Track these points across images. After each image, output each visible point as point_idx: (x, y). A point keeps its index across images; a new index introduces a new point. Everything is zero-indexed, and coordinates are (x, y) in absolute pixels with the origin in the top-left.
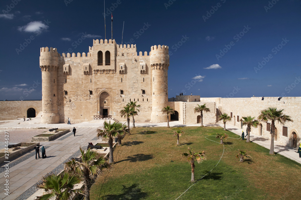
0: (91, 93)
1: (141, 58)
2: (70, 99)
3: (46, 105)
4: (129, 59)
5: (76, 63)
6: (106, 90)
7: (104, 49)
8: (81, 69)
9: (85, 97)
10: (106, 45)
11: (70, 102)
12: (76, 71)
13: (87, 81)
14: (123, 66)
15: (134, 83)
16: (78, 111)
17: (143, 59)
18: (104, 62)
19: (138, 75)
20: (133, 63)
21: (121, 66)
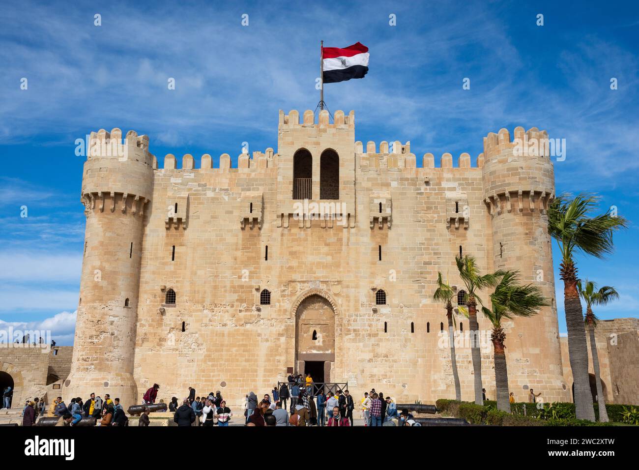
0: (266, 298)
1: (450, 176)
2: (184, 319)
3: (91, 337)
4: (407, 179)
5: (214, 190)
6: (323, 287)
7: (318, 144)
8: (231, 212)
9: (240, 311)
10: (325, 131)
11: (183, 330)
12: (213, 217)
13: (250, 254)
14: (383, 202)
15: (425, 263)
16: (213, 366)
17: (455, 180)
18: (316, 189)
19: (441, 235)
20: (421, 194)
21: (377, 202)
